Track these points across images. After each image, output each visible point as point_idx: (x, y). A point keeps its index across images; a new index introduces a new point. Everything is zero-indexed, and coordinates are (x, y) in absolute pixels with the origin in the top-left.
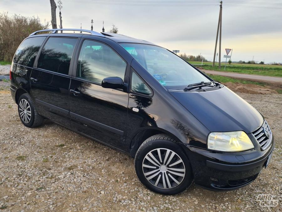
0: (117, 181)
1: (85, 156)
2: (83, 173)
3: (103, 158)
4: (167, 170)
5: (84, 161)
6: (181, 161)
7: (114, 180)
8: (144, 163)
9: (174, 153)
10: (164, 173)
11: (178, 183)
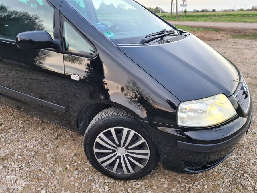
0: (66, 168)
1: (27, 137)
2: (20, 163)
3: (50, 136)
4: (126, 153)
5: (25, 144)
6: (143, 140)
7: (61, 169)
8: (95, 147)
9: (133, 132)
10: (123, 156)
11: (142, 166)
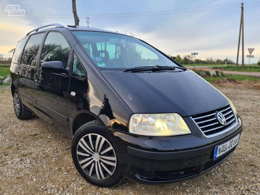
1: (48, 145)
4: (100, 159)
6: (111, 148)
8: (78, 150)
9: (104, 139)
10: (97, 161)
11: (111, 174)
